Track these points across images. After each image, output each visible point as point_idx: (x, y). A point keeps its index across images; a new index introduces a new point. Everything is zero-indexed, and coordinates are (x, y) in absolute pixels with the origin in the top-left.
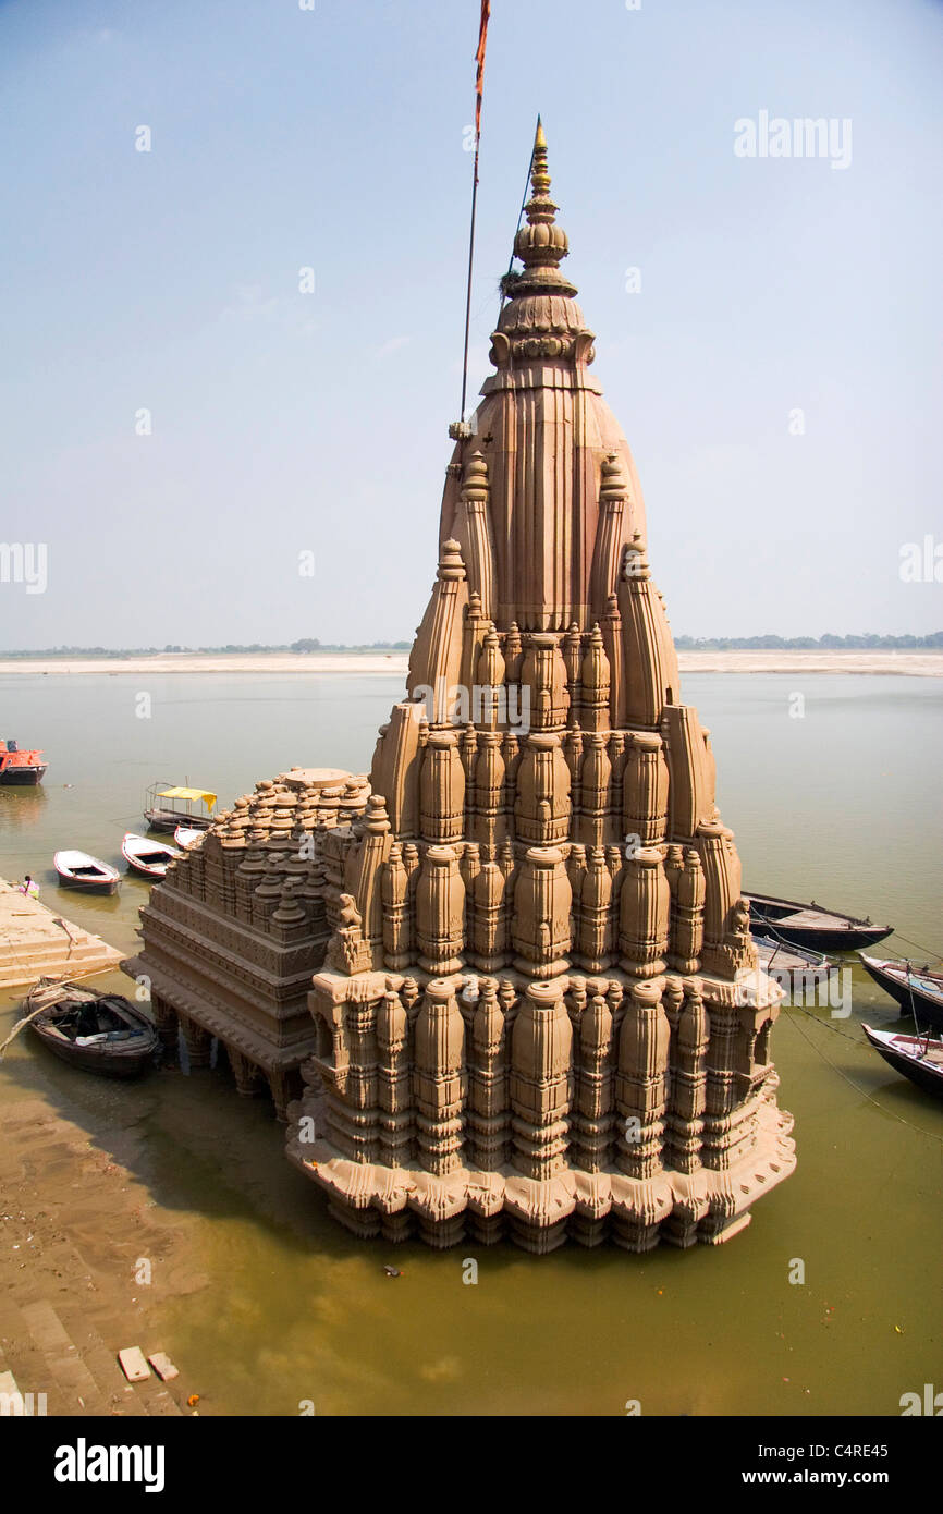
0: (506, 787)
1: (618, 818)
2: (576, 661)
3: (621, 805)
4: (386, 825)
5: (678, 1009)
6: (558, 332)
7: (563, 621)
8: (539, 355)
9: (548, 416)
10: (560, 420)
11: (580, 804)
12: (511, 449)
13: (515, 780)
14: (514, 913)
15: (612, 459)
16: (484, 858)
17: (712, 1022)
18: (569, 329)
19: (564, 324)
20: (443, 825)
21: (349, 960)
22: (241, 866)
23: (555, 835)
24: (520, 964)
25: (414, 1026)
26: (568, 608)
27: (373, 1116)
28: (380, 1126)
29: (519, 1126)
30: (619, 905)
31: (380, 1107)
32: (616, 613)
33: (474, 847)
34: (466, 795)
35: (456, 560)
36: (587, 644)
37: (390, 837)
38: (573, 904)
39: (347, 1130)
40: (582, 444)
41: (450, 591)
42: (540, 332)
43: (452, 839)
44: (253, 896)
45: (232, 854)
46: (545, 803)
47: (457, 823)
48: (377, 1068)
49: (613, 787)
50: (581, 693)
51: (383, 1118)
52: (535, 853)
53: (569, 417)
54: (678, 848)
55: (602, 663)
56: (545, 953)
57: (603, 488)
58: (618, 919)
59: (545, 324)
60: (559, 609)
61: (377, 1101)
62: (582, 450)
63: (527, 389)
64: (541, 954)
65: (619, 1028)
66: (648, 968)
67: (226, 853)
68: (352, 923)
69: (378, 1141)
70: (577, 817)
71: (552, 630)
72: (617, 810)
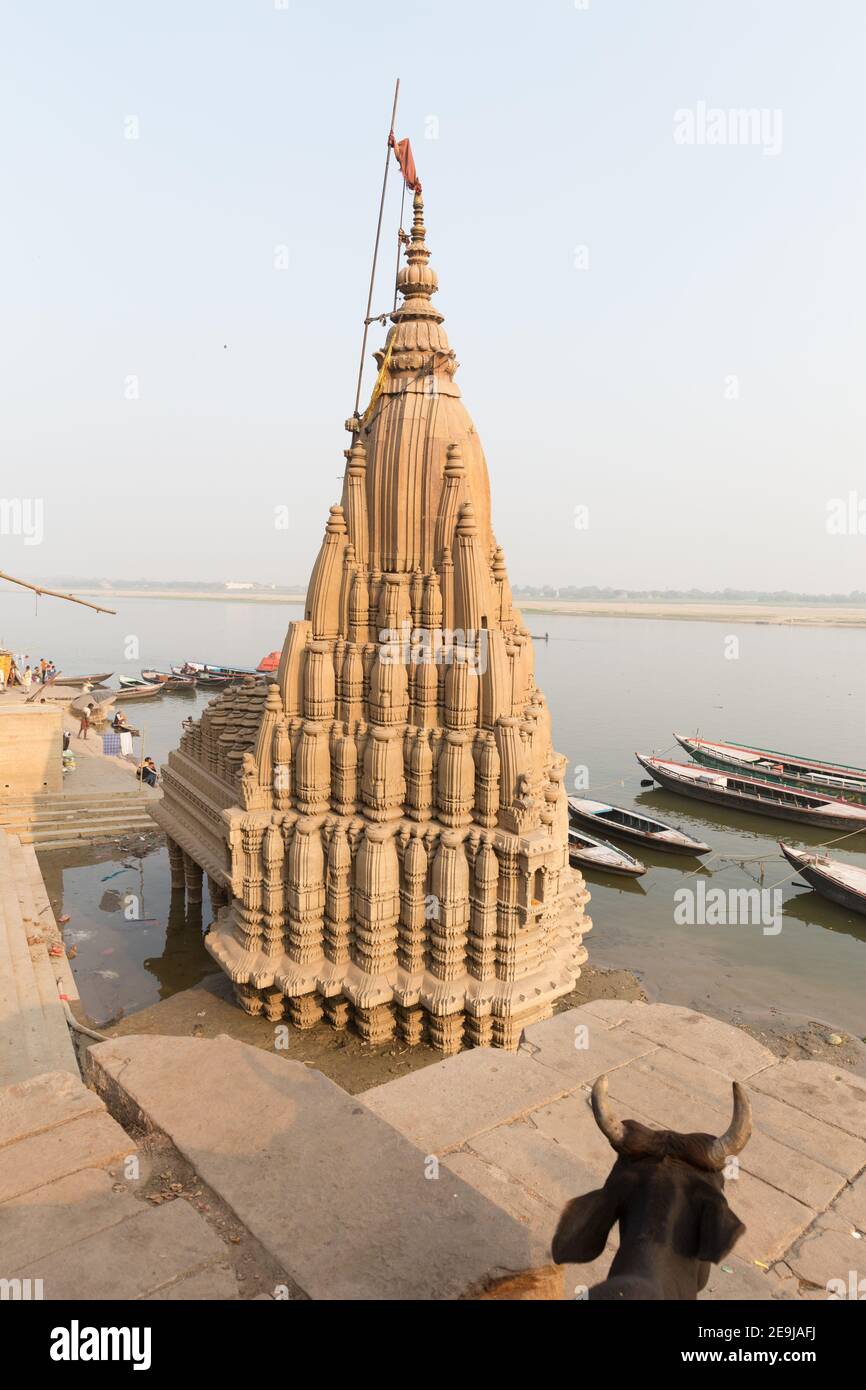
0: (364, 683)
1: (441, 709)
2: (419, 593)
3: (444, 700)
4: (280, 706)
5: (474, 854)
6: (421, 350)
7: (413, 565)
8: (407, 368)
9: (408, 414)
10: (417, 416)
11: (416, 698)
12: (380, 439)
13: (369, 678)
14: (363, 773)
15: (452, 447)
16: (345, 731)
17: (500, 865)
18: (431, 348)
19: (425, 345)
20: (316, 707)
21: (246, 800)
22: (221, 737)
23: (393, 719)
24: (367, 811)
25: (289, 850)
26: (417, 556)
27: (260, 917)
28: (264, 924)
29: (360, 932)
30: (437, 772)
31: (264, 910)
32: (449, 560)
33: (339, 725)
34: (336, 687)
35: (340, 519)
36: (426, 582)
37: (281, 715)
38: (405, 769)
39: (242, 925)
40: (431, 436)
41: (332, 541)
42: (407, 350)
43: (323, 718)
44: (226, 759)
45: (216, 728)
46: (386, 694)
47: (328, 707)
48: (262, 881)
49: (439, 687)
50: (422, 618)
51: (268, 918)
52: (378, 731)
53: (424, 415)
54: (483, 734)
55: (435, 596)
56: (379, 803)
57: (447, 468)
58: (437, 783)
59: (411, 344)
60: (410, 557)
61: (262, 905)
62: (430, 440)
63: (397, 394)
64: (377, 804)
65: (432, 863)
66: (454, 820)
67: (213, 727)
68: (251, 774)
69: (262, 935)
70: (413, 707)
71: (405, 571)
72: (441, 703)
